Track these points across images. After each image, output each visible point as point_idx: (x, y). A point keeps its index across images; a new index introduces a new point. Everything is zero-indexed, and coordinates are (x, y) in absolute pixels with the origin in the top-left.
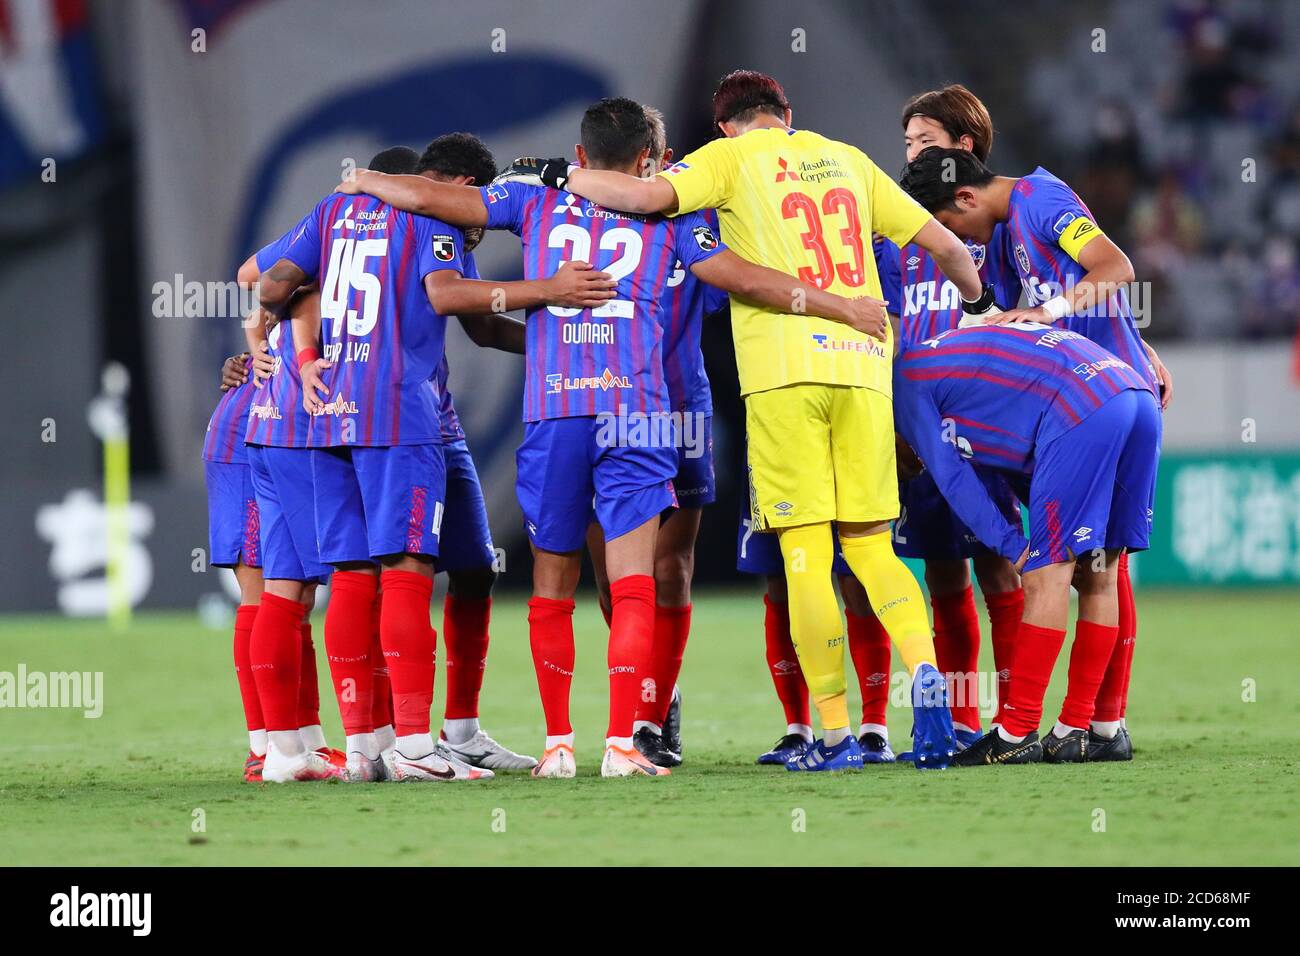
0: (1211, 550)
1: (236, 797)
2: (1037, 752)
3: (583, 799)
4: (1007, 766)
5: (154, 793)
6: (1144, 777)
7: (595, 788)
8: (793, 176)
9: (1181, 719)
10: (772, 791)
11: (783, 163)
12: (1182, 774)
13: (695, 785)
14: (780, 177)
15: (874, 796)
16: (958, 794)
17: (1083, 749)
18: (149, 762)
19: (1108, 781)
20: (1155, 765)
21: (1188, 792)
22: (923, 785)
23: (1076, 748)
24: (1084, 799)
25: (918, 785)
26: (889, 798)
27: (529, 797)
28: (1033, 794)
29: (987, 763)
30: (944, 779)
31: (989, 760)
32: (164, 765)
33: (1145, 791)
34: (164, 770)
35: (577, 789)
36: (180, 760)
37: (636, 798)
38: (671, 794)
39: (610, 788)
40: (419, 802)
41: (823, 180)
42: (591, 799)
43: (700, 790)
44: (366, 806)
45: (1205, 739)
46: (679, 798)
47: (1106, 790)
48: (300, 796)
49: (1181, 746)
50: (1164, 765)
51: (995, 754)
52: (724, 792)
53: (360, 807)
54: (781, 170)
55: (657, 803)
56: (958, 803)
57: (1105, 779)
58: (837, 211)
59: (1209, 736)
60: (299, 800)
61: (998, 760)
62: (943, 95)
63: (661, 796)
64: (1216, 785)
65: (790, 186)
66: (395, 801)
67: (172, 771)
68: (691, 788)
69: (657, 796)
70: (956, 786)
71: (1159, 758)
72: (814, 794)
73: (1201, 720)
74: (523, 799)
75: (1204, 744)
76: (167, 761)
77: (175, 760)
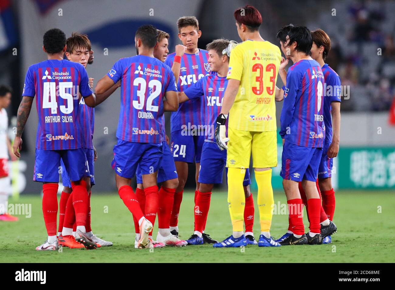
0: (362, 178)
1: (52, 254)
2: (306, 241)
3: (162, 255)
4: (297, 246)
5: (26, 252)
6: (340, 249)
7: (166, 252)
8: (259, 59)
9: (352, 231)
10: (222, 253)
11: (256, 54)
12: (352, 248)
13: (197, 251)
14: (254, 59)
15: (254, 255)
16: (280, 254)
17: (320, 240)
18: (25, 242)
19: (328, 250)
20: (343, 245)
21: (354, 254)
22: (270, 251)
23: (318, 240)
24: (321, 256)
25: (268, 251)
26: (259, 255)
27: (145, 254)
28: (305, 254)
29: (290, 245)
30: (276, 249)
31: (290, 243)
32: (29, 243)
33: (340, 254)
34: (29, 245)
35: (160, 252)
36: (34, 242)
37: (179, 255)
38: (190, 253)
39: (171, 252)
40: (110, 256)
41: (268, 60)
42: (164, 255)
43: (199, 252)
44: (93, 257)
45: (359, 237)
46: (192, 255)
47: (328, 253)
48: (72, 253)
49: (352, 240)
50: (346, 245)
51: (293, 241)
52: (207, 253)
53: (91, 257)
54: (254, 56)
55: (185, 256)
56: (280, 257)
57: (327, 250)
58: (270, 71)
59: (360, 237)
60: (72, 255)
61: (294, 243)
62: (315, 32)
63: (187, 254)
64: (362, 252)
65: (257, 62)
66: (102, 255)
67: (31, 245)
68: (196, 252)
69: (185, 254)
70: (280, 252)
71: (344, 243)
72: (235, 254)
73: (358, 231)
74: (143, 255)
75: (359, 239)
76: (30, 242)
77: (33, 242)
